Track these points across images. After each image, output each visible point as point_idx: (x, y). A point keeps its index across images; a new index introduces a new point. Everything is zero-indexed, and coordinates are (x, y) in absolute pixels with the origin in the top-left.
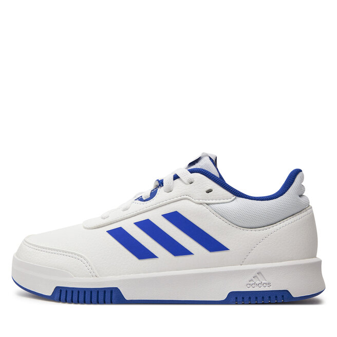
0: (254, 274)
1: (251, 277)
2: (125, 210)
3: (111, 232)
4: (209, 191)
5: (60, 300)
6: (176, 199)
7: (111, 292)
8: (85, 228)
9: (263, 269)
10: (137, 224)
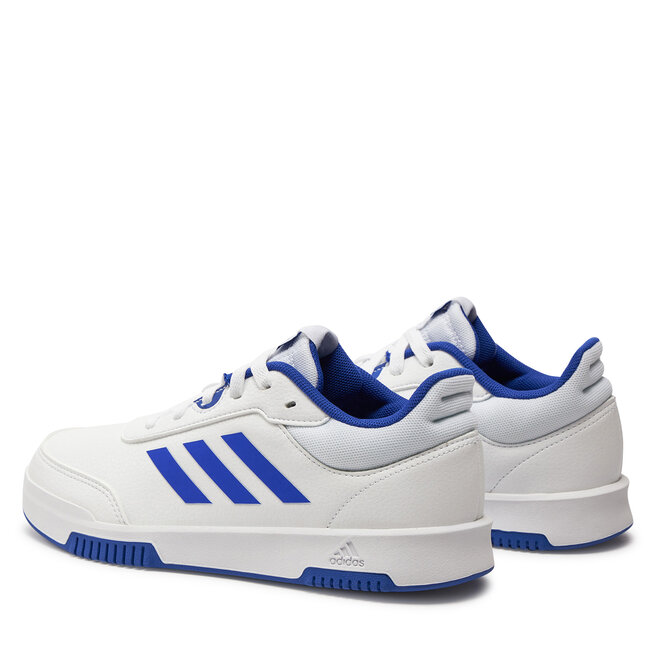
0: (342, 544)
1: (337, 548)
2: (177, 418)
3: (152, 454)
4: (292, 405)
5: (75, 553)
6: (243, 412)
7: (143, 549)
8: (123, 441)
9: (354, 537)
10: (187, 445)
